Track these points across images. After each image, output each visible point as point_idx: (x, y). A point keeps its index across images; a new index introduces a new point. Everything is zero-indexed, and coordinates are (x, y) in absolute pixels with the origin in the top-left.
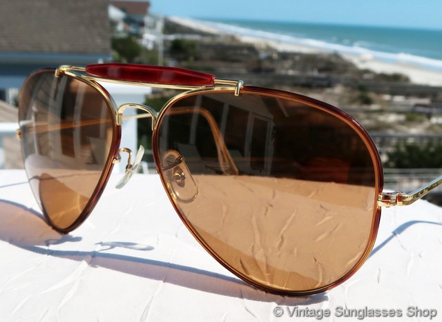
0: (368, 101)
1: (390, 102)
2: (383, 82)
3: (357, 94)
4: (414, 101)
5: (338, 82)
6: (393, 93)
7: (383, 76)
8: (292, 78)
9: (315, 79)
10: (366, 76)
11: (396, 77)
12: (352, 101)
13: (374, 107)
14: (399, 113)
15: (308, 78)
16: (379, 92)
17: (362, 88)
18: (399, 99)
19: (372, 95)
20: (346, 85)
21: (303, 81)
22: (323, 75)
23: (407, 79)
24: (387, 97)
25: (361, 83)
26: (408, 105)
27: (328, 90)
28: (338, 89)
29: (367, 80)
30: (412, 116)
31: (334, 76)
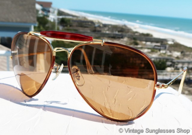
0: (137, 44)
1: (145, 44)
2: (143, 37)
3: (133, 41)
4: (154, 44)
5: (125, 36)
6: (146, 41)
7: (143, 34)
8: (108, 34)
9: (116, 35)
10: (136, 34)
11: (148, 35)
12: (131, 44)
13: (139, 46)
14: (148, 49)
15: (114, 34)
16: (141, 40)
17: (135, 39)
18: (148, 43)
19: (138, 42)
20: (128, 38)
21: (112, 36)
22: (120, 33)
23: (152, 36)
24: (144, 42)
25: (134, 37)
26: (152, 46)
27: (122, 39)
28: (126, 39)
29: (136, 36)
30: (153, 50)
31: (124, 34)
